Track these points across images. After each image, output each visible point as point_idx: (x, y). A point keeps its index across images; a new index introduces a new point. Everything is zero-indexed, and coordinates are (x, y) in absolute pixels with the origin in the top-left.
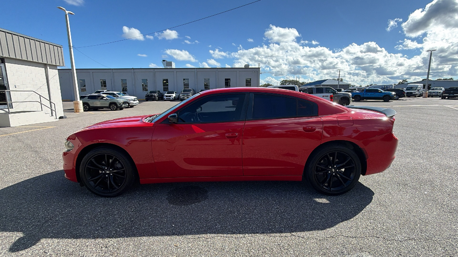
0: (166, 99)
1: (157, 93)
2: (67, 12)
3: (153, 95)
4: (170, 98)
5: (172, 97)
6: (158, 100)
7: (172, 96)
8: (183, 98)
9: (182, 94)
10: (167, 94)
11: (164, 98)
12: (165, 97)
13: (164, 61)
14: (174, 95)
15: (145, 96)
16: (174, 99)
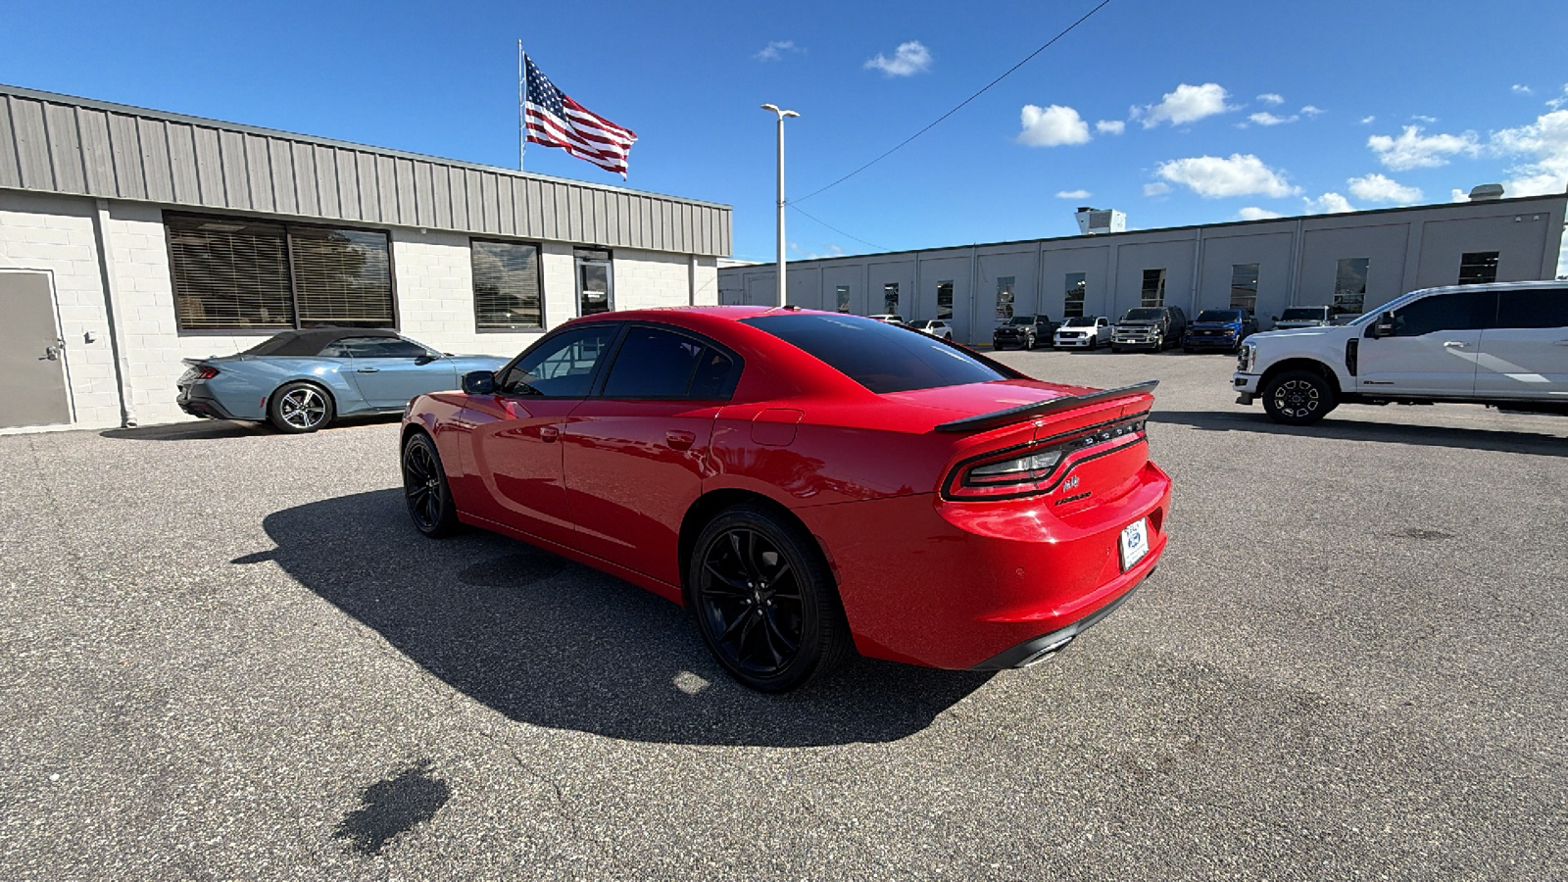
0: (1058, 344)
1: (1035, 323)
2: (782, 114)
3: (1019, 329)
4: (1075, 343)
5: (1082, 337)
6: (1035, 348)
7: (1085, 334)
8: (1120, 340)
9: (1121, 328)
10: (1069, 325)
11: (1055, 339)
12: (1058, 339)
13: (1082, 210)
14: (1092, 331)
15: (993, 334)
16: (1088, 344)
